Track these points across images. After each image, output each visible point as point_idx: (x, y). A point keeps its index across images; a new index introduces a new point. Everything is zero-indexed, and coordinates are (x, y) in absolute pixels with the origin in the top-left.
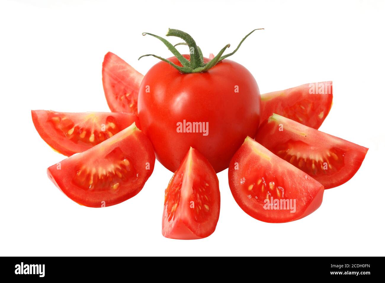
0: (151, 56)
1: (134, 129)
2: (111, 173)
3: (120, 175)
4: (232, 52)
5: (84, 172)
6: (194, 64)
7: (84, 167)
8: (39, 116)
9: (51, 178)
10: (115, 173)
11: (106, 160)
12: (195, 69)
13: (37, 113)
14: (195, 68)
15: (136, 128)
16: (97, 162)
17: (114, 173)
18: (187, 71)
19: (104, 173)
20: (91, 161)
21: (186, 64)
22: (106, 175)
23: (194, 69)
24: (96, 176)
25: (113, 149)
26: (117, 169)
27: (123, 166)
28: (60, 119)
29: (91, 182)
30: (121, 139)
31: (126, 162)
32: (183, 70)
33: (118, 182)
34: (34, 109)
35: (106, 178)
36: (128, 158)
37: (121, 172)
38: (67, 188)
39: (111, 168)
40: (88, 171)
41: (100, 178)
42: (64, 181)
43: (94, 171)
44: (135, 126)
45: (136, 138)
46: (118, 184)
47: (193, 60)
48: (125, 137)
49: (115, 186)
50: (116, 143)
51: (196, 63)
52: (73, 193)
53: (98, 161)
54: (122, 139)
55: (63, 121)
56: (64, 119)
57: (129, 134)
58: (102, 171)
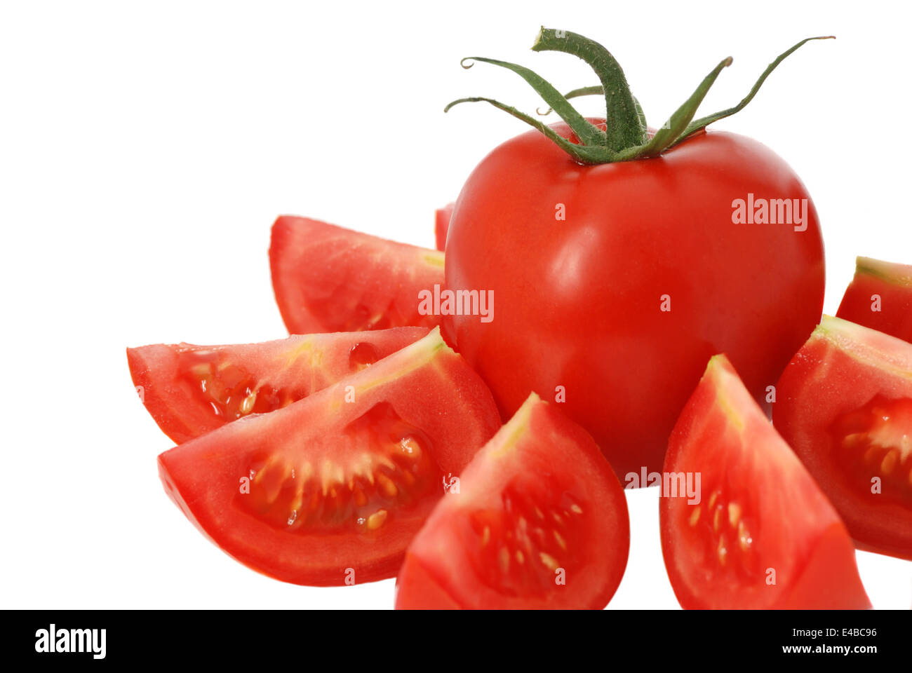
0: (485, 102)
1: (437, 347)
2: (360, 480)
3: (391, 487)
4: (734, 105)
5: (275, 473)
6: (619, 136)
7: (275, 458)
8: (151, 366)
9: (170, 491)
10: (376, 479)
11: (348, 440)
12: (622, 151)
13: (143, 356)
14: (622, 148)
15: (442, 344)
16: (315, 444)
17: (371, 478)
18: (598, 157)
19: (340, 477)
20: (300, 438)
21: (592, 140)
22: (346, 485)
23: (618, 151)
24: (312, 486)
25: (371, 405)
26: (380, 470)
27: (400, 460)
28: (214, 367)
29: (297, 505)
30: (394, 377)
31: (408, 447)
32: (586, 153)
33: (383, 509)
34: (133, 346)
35: (344, 492)
36: (417, 437)
37: (394, 476)
38: (218, 521)
39: (363, 463)
40: (288, 470)
41: (325, 492)
42: (210, 498)
43: (306, 470)
44: (441, 338)
45: (443, 375)
46: (382, 513)
47: (614, 125)
48: (408, 371)
49: (373, 519)
50: (379, 388)
51: (625, 133)
52: (237, 536)
53: (321, 443)
54: (396, 378)
55: (221, 372)
56: (223, 366)
57: (420, 364)
58: (332, 473)
